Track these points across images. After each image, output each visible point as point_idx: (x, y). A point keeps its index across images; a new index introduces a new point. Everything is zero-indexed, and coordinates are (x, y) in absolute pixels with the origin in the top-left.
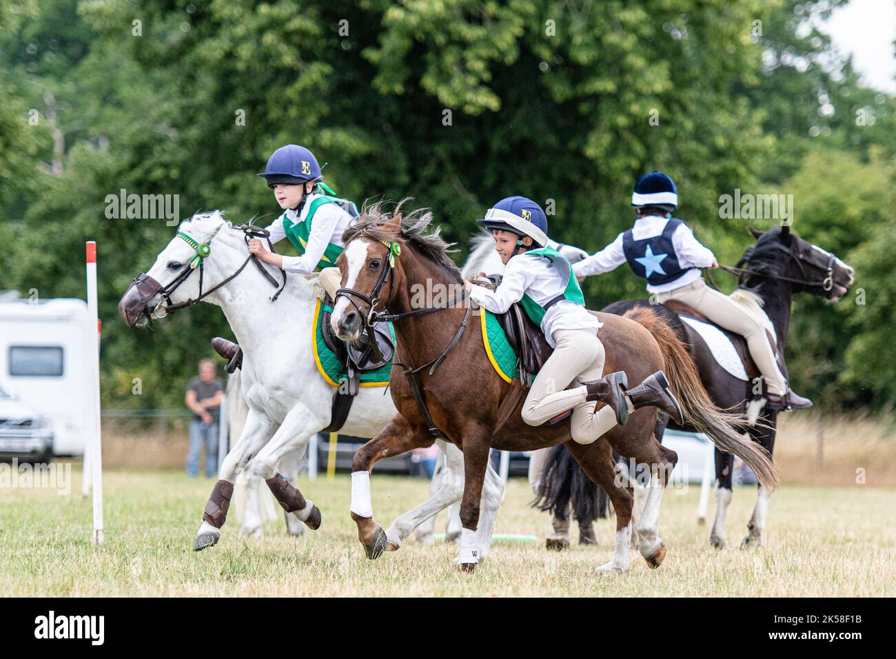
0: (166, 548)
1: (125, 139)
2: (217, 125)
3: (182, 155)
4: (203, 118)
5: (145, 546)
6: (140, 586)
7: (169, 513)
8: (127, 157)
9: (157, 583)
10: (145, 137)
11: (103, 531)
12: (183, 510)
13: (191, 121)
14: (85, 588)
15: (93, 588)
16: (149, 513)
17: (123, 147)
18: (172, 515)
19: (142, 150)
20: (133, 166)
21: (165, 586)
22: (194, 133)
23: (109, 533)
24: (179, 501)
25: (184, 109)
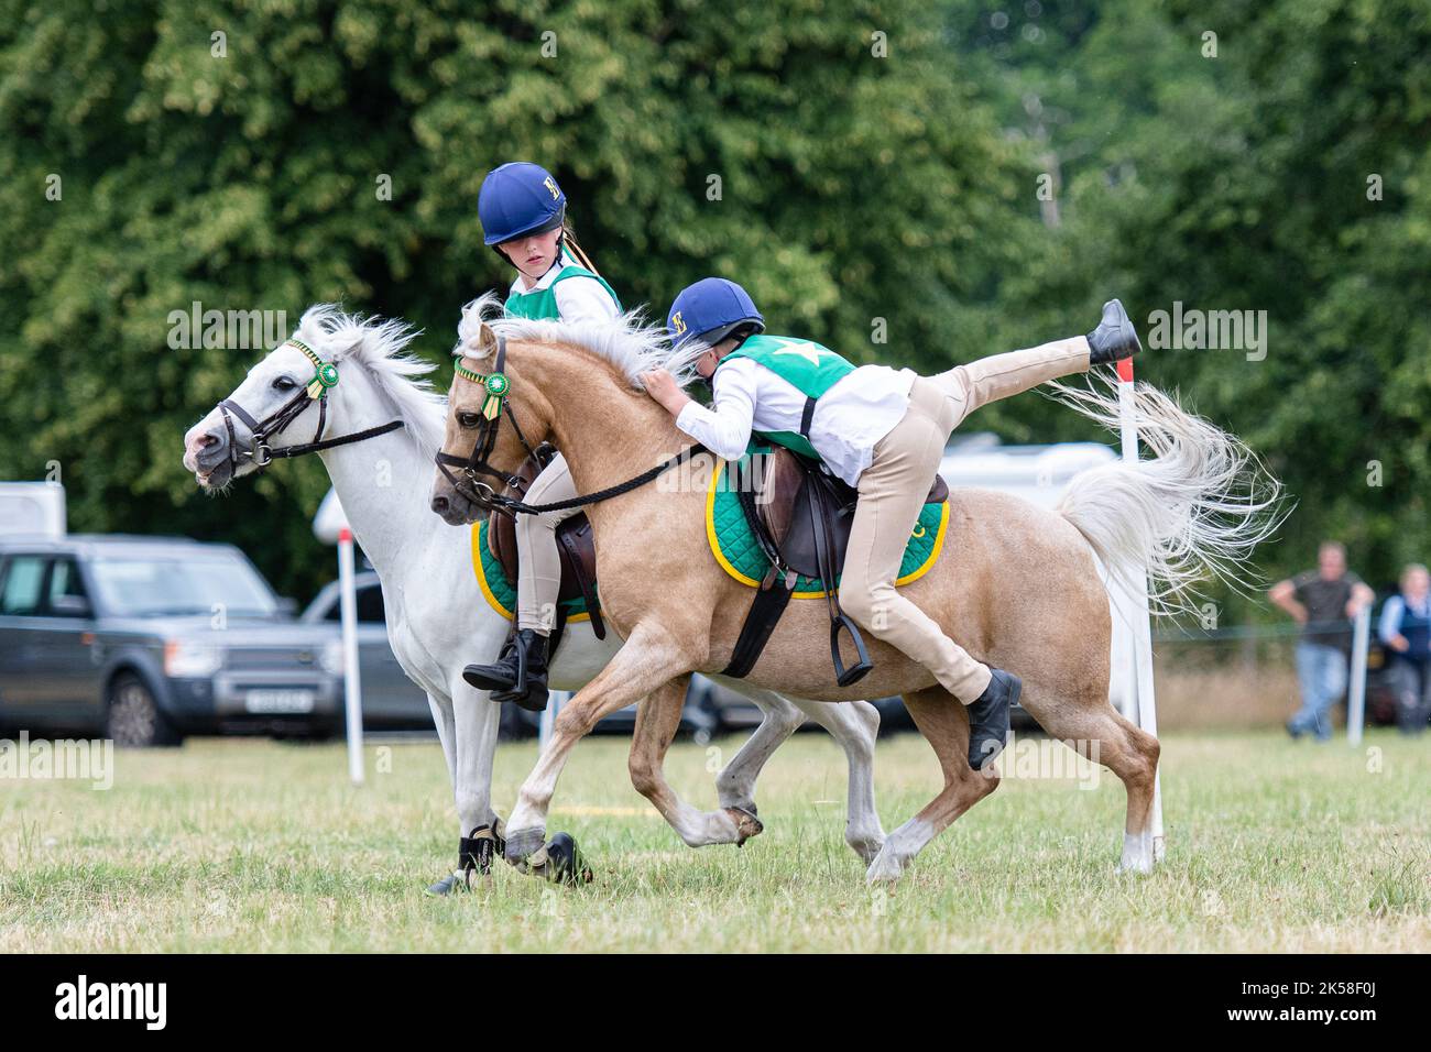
0: (1273, 866)
1: (1165, 162)
2: (1321, 133)
3: (1264, 187)
4: (1295, 123)
5: (1236, 863)
6: (1233, 930)
7: (1273, 804)
8: (1168, 193)
9: (1263, 925)
10: (1200, 159)
11: (1163, 838)
12: (1297, 800)
13: (1276, 129)
14: (1141, 939)
15: (1155, 937)
16: (1239, 805)
17: (1162, 177)
18: (1278, 807)
19: (1195, 181)
20: (1180, 207)
21: (1278, 930)
22: (1283, 147)
23: (1174, 842)
24: (1286, 783)
25: (1264, 110)
